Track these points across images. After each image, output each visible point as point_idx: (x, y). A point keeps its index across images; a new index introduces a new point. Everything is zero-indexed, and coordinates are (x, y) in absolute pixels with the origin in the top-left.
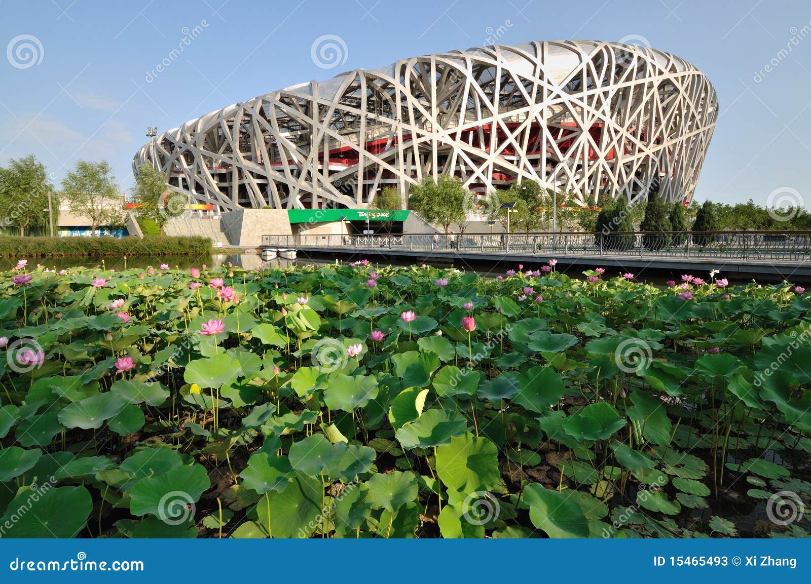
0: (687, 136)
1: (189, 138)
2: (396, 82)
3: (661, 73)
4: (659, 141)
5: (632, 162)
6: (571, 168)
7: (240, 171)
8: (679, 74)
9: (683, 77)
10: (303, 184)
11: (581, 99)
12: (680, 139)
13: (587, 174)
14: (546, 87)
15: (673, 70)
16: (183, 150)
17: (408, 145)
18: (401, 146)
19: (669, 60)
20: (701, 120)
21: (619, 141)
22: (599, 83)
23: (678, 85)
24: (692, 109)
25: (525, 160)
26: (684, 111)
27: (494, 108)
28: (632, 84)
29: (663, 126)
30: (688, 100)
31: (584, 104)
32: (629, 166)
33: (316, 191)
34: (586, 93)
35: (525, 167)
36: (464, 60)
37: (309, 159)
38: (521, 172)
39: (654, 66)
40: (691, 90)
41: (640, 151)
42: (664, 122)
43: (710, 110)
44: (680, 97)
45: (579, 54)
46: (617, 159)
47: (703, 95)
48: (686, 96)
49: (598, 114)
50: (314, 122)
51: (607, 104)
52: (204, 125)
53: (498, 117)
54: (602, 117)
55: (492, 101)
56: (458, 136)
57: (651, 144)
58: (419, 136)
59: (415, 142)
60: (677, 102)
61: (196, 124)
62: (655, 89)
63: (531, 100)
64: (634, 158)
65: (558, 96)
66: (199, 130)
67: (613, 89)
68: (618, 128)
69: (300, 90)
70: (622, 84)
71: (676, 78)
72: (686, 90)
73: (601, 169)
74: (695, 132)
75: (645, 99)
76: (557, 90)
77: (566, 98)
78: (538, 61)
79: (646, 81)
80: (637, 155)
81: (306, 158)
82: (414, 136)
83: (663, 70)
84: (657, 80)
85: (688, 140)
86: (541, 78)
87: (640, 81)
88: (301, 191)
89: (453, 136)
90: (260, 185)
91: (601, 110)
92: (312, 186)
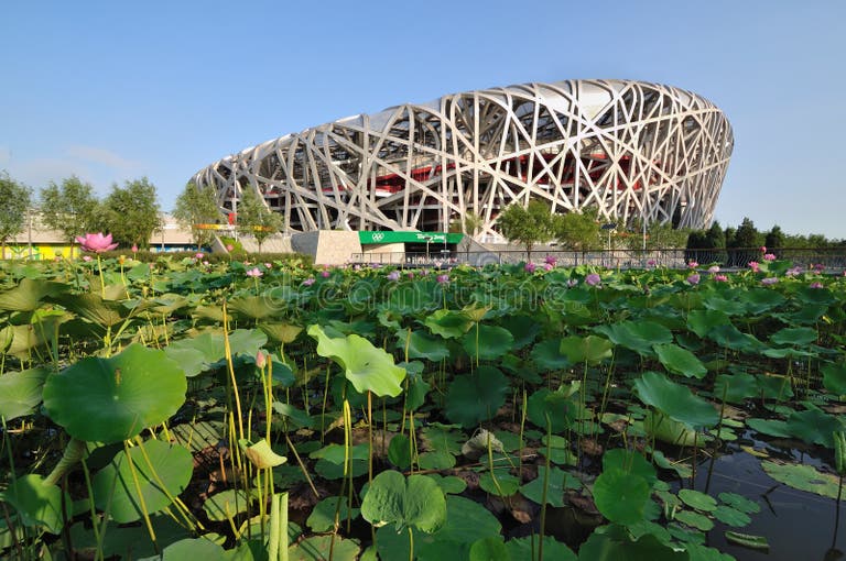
0: (707, 168)
1: (245, 165)
2: (442, 115)
3: (684, 110)
4: (681, 173)
5: (657, 192)
6: (601, 196)
7: (292, 195)
8: (701, 111)
9: (705, 114)
10: (351, 209)
11: (612, 133)
12: (701, 171)
13: (616, 203)
14: (580, 121)
15: (696, 107)
16: (240, 176)
17: (451, 173)
18: (445, 175)
19: (691, 99)
20: (719, 153)
21: (646, 173)
22: (628, 118)
23: (700, 121)
24: (712, 144)
25: (559, 189)
26: (704, 146)
27: (532, 141)
28: (658, 120)
29: (685, 159)
30: (708, 135)
31: (615, 138)
32: (654, 196)
33: (364, 215)
34: (616, 128)
35: (559, 195)
36: (505, 96)
37: (359, 186)
38: (555, 200)
39: (678, 104)
40: (710, 126)
41: (665, 181)
42: (686, 155)
43: (727, 144)
44: (701, 132)
45: (610, 91)
46: (644, 189)
47: (721, 130)
48: (707, 132)
49: (627, 147)
50: (364, 151)
51: (635, 138)
52: (260, 154)
53: (535, 149)
54: (631, 150)
55: (530, 134)
56: (498, 166)
57: (675, 176)
58: (461, 165)
59: (458, 171)
60: (698, 137)
61: (253, 152)
62: (679, 125)
63: (566, 134)
64: (659, 188)
65: (591, 130)
66: (255, 157)
67: (641, 124)
68: (645, 160)
69: (351, 122)
70: (649, 120)
71: (698, 115)
72: (707, 126)
73: (629, 198)
74: (714, 165)
75: (670, 134)
76: (590, 124)
77: (598, 132)
78: (573, 98)
79: (671, 117)
80: (662, 186)
81: (356, 185)
82: (457, 165)
83: (687, 107)
84: (681, 117)
85: (708, 171)
86: (576, 112)
87: (666, 118)
88: (349, 215)
89: (493, 166)
90: (311, 210)
91: (630, 143)
92: (360, 211)
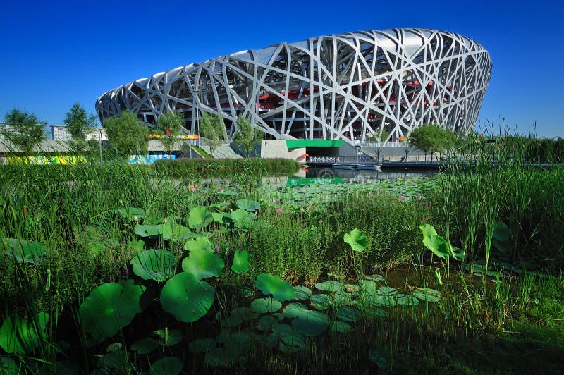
1: (157, 86)
2: (310, 53)
4: (462, 95)
5: (447, 108)
6: (414, 112)
8: (476, 52)
9: (478, 54)
11: (422, 67)
13: (422, 116)
14: (403, 59)
15: (474, 50)
16: (153, 95)
17: (316, 95)
18: (312, 96)
20: (484, 80)
21: (442, 95)
23: (475, 59)
24: (481, 74)
25: (387, 107)
26: (477, 75)
27: (372, 73)
28: (451, 58)
29: (465, 86)
31: (424, 71)
32: (446, 110)
34: (425, 63)
35: (387, 110)
36: (354, 39)
38: (385, 114)
39: (463, 47)
40: (481, 62)
41: (453, 101)
42: (466, 83)
44: (476, 66)
46: (440, 107)
47: (487, 65)
48: (479, 67)
49: (432, 77)
50: (254, 78)
51: (437, 71)
52: (170, 79)
53: (373, 78)
54: (434, 79)
56: (348, 90)
57: (459, 97)
58: (324, 90)
59: (322, 93)
60: (474, 70)
62: (463, 62)
63: (394, 67)
64: (449, 105)
65: (410, 65)
66: (166, 81)
67: (440, 61)
68: (442, 86)
69: (242, 56)
70: (446, 58)
71: (475, 55)
73: (431, 113)
74: (480, 89)
75: (457, 68)
76: (409, 61)
77: (414, 67)
78: (399, 42)
79: (459, 56)
80: (451, 104)
81: (247, 103)
82: (321, 89)
83: (468, 50)
84: (464, 56)
85: (477, 94)
86: (401, 53)
87: (456, 57)
89: (346, 90)
91: (433, 75)
